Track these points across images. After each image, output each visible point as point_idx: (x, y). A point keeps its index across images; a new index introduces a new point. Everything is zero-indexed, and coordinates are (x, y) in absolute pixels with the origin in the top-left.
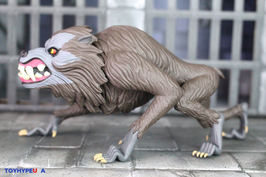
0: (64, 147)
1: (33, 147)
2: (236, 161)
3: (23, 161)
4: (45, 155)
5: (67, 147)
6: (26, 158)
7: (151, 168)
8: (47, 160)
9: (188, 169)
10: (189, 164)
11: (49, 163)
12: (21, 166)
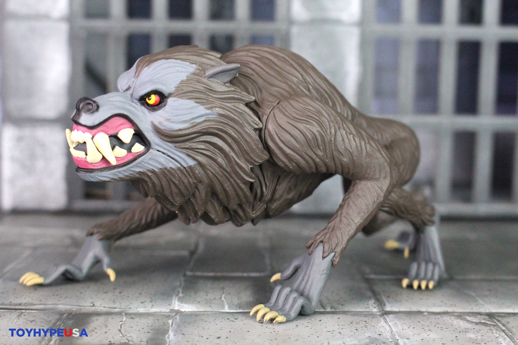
0: (239, 274)
1: (185, 275)
3: (177, 299)
4: (212, 288)
5: (245, 275)
6: (181, 295)
7: (414, 309)
8: (221, 298)
9: (482, 310)
10: (481, 301)
11: (225, 303)
12: (176, 308)
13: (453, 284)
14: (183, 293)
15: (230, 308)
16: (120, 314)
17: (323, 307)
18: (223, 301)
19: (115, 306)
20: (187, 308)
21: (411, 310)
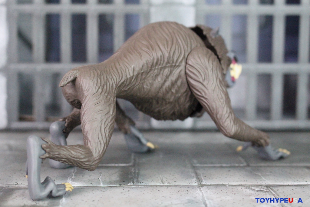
0: (113, 165)
3: (70, 179)
5: (117, 165)
6: (73, 177)
7: (221, 183)
8: (99, 178)
9: (264, 184)
10: (264, 178)
13: (248, 168)
15: (103, 184)
17: (163, 183)
18: (100, 180)
20: (77, 184)
21: (218, 184)
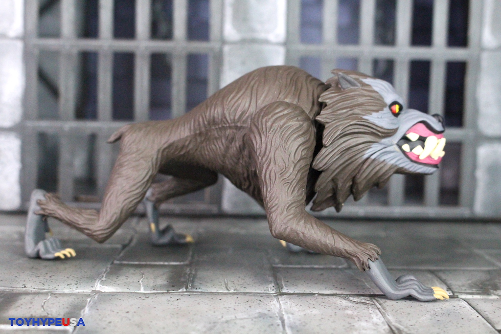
0: (162, 263)
1: (112, 263)
2: (444, 282)
3: (99, 282)
4: (133, 274)
5: (166, 263)
6: (104, 279)
7: (308, 291)
8: (139, 281)
11: (142, 286)
12: (98, 289)
14: (105, 277)
15: (145, 289)
16: (47, 294)
17: (228, 290)
18: (140, 284)
19: (43, 288)
20: (108, 289)
21: (304, 292)
